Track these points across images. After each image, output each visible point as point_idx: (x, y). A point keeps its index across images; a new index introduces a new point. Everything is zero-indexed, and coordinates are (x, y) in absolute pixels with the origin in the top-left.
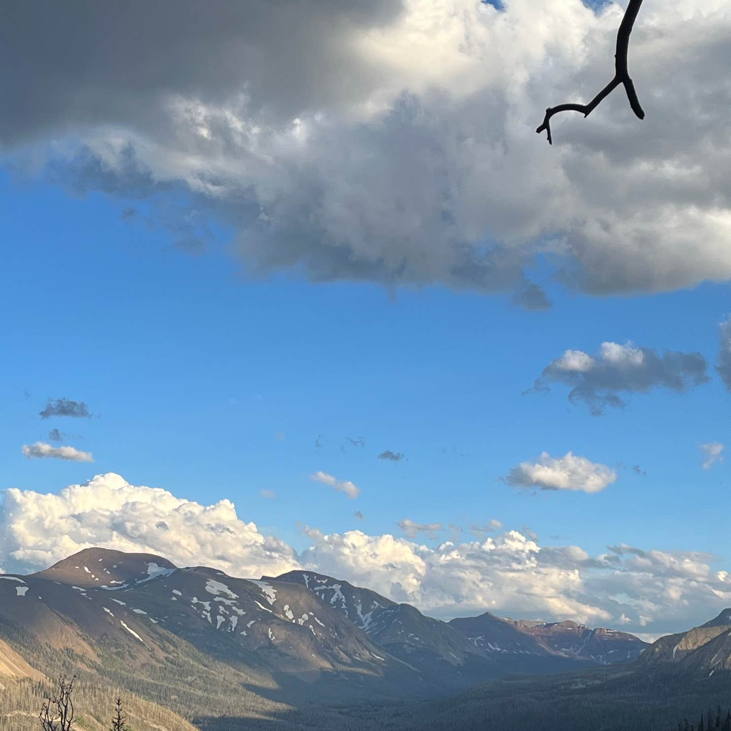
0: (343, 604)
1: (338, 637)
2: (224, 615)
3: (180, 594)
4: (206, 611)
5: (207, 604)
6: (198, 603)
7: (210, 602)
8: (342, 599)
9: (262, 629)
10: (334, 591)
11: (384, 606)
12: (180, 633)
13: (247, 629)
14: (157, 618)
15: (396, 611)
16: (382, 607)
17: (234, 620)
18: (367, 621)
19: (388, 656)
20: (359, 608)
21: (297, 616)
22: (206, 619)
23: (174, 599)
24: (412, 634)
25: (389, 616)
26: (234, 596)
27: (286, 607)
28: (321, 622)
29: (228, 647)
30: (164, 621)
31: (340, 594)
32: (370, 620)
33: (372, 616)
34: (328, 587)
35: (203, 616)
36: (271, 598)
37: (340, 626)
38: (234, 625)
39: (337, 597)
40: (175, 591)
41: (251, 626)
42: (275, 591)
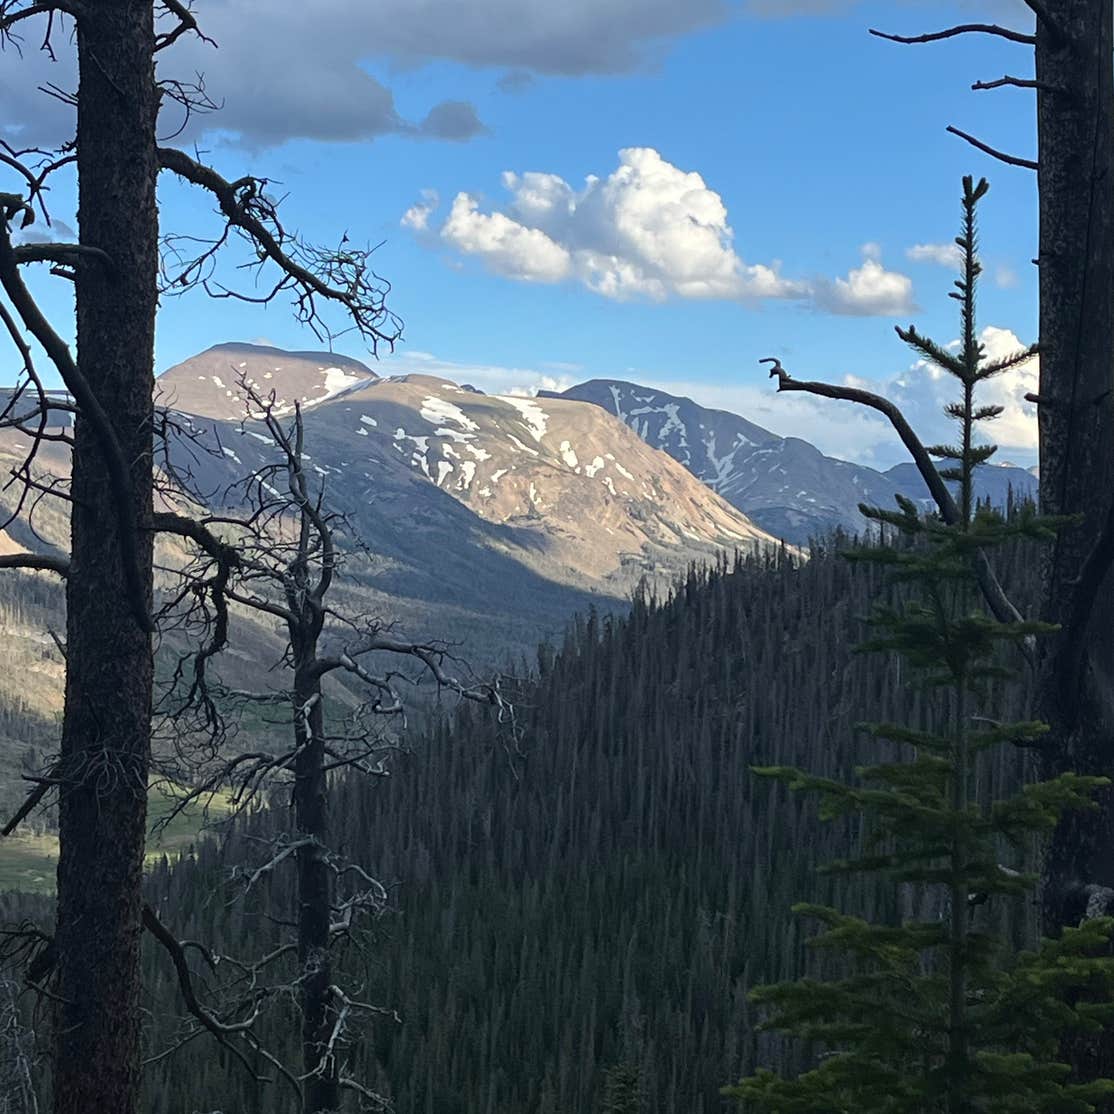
0: (683, 439)
1: (657, 499)
2: (452, 461)
3: (374, 423)
4: (419, 452)
5: (421, 443)
6: (406, 439)
7: (426, 438)
8: (680, 430)
9: (519, 485)
10: (665, 417)
11: (756, 443)
12: (367, 492)
13: (491, 485)
14: (327, 467)
15: (776, 452)
16: (752, 444)
17: (468, 468)
18: (725, 469)
19: (750, 532)
20: (711, 446)
21: (583, 460)
22: (418, 468)
23: (363, 432)
24: (804, 493)
25: (764, 459)
26: (472, 426)
27: (565, 446)
28: (627, 471)
29: (450, 516)
30: (339, 471)
31: (677, 421)
32: (729, 467)
33: (734, 461)
34: (654, 408)
35: (414, 463)
36: (537, 429)
37: (661, 479)
38: (468, 479)
39: (670, 426)
40: (365, 419)
41: (499, 478)
42: (546, 417)
